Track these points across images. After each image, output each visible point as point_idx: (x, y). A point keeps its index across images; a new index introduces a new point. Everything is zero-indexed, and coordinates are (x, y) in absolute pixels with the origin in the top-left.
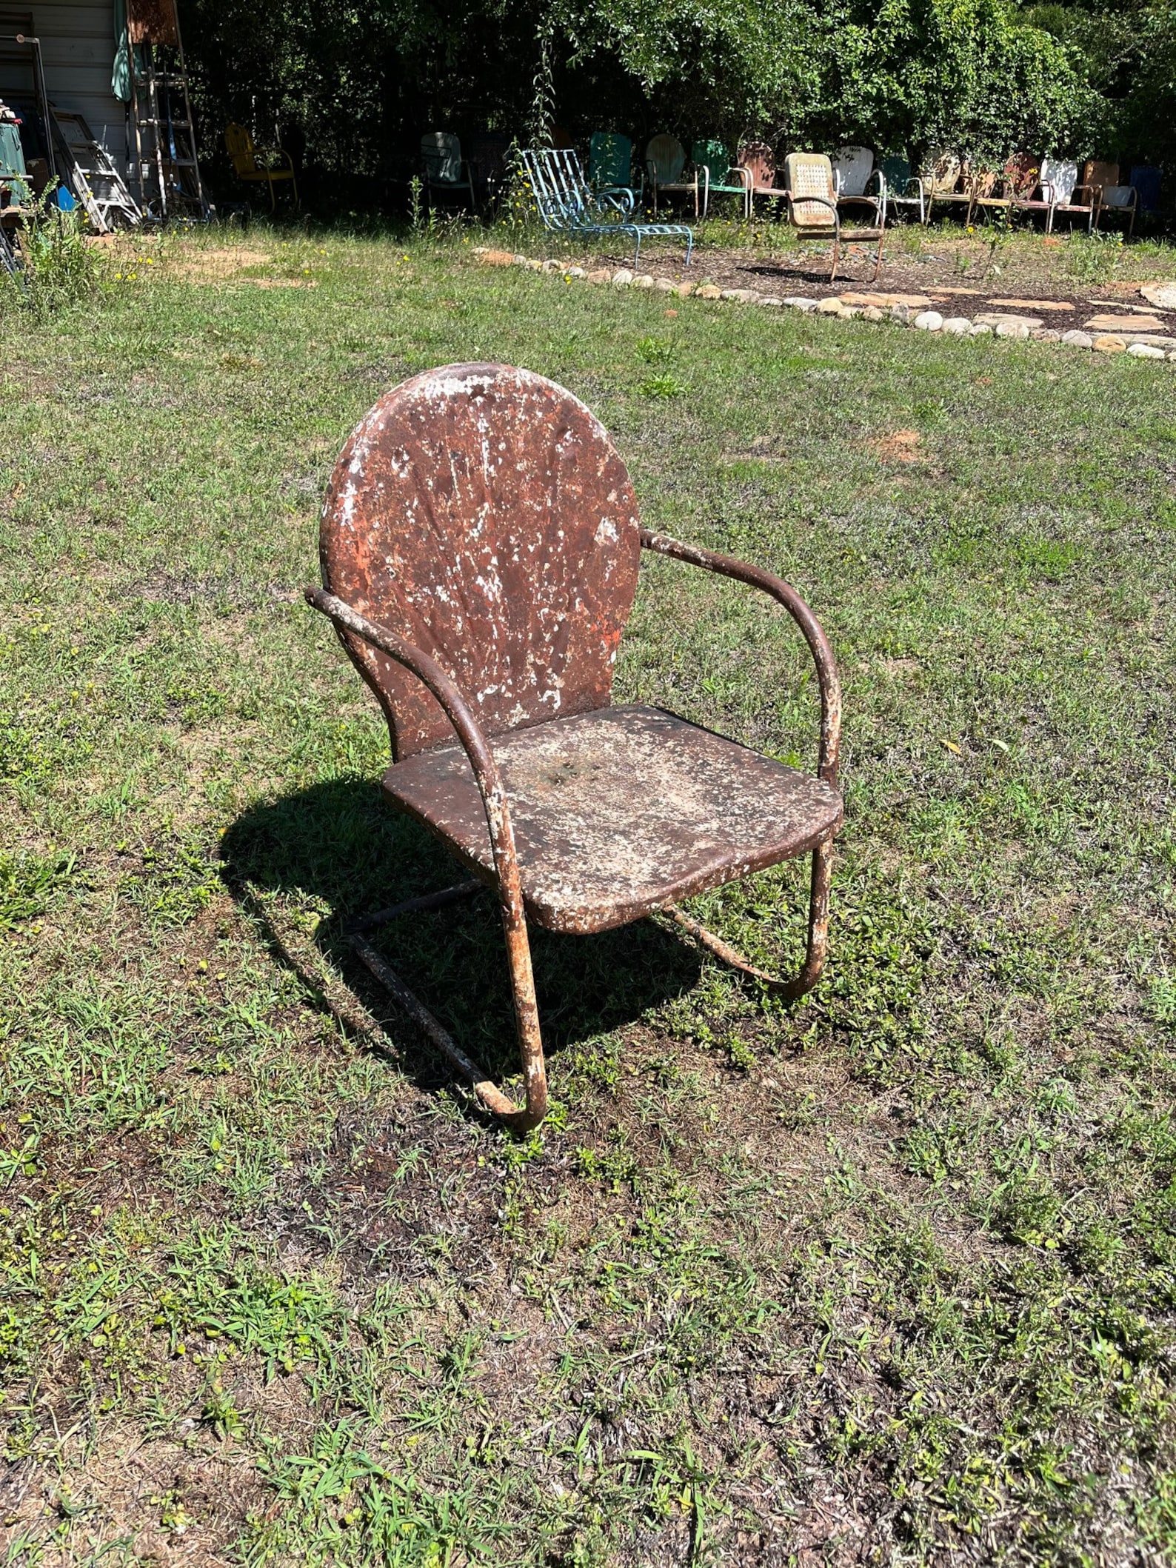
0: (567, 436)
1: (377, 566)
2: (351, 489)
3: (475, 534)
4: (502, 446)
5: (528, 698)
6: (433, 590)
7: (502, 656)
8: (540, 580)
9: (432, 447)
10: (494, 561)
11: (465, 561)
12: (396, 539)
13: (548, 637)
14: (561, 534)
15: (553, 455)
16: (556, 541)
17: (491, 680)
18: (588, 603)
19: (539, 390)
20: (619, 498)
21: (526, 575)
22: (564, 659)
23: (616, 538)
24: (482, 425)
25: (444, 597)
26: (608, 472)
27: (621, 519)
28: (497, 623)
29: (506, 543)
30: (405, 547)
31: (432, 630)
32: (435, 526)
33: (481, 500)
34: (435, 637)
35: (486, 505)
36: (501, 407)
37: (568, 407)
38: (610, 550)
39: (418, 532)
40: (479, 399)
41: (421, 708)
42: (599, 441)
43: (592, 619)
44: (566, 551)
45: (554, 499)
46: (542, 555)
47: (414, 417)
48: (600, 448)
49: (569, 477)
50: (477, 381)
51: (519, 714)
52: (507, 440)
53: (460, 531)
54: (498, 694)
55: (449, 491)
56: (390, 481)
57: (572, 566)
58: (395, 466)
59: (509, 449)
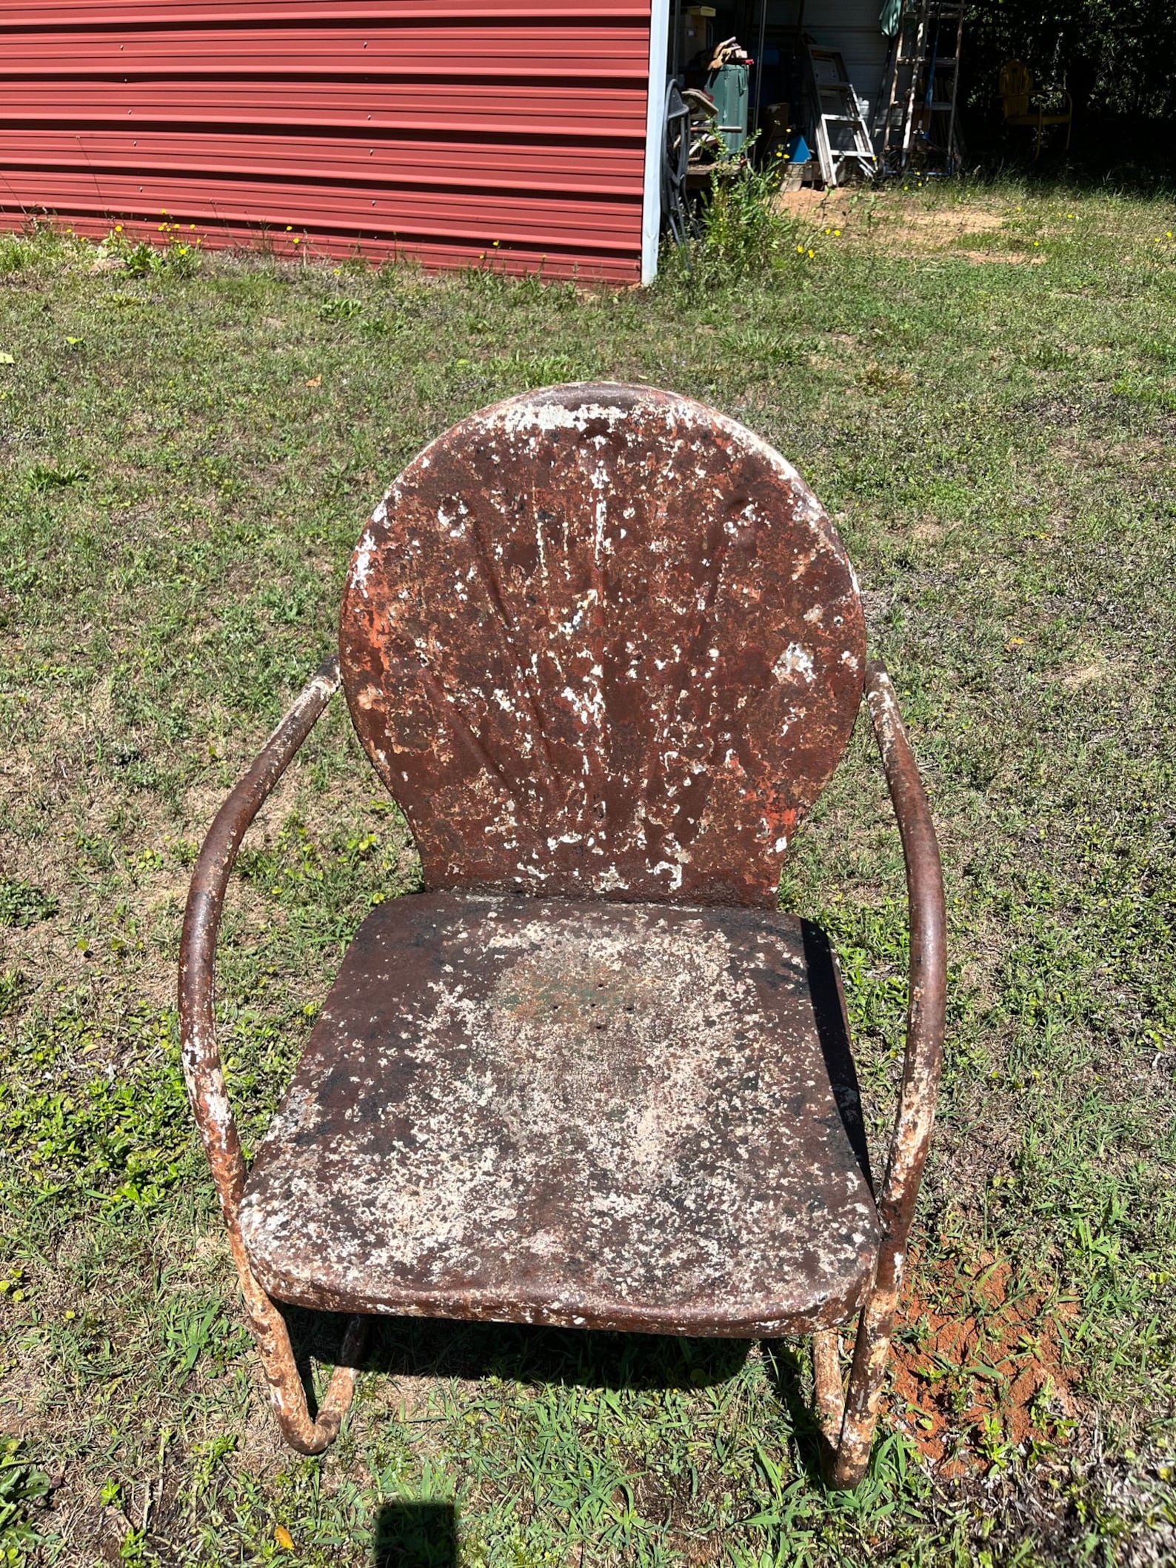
0: (748, 511)
1: (401, 647)
2: (369, 544)
3: (568, 629)
4: (629, 513)
5: (630, 863)
6: (489, 693)
7: (594, 798)
8: (671, 711)
9: (507, 499)
10: (597, 670)
11: (545, 664)
12: (434, 617)
13: (672, 791)
14: (714, 653)
15: (717, 536)
16: (705, 663)
17: (573, 826)
18: (745, 758)
19: (706, 436)
20: (826, 618)
21: (647, 701)
22: (695, 828)
23: (810, 677)
24: (599, 478)
25: (505, 705)
26: (810, 577)
27: (825, 650)
28: (592, 755)
29: (619, 649)
30: (447, 631)
31: (482, 743)
32: (501, 609)
33: (583, 585)
34: (486, 753)
35: (593, 593)
36: (636, 454)
37: (755, 469)
38: (797, 692)
39: (471, 613)
40: (599, 440)
41: (454, 837)
42: (803, 528)
43: (750, 784)
44: (717, 679)
45: (710, 601)
46: (678, 676)
47: (481, 455)
48: (804, 537)
49: (742, 574)
50: (596, 412)
51: (611, 879)
52: (638, 505)
53: (543, 622)
54: (582, 845)
55: (531, 568)
56: (431, 540)
57: (727, 702)
58: (444, 520)
59: (640, 518)
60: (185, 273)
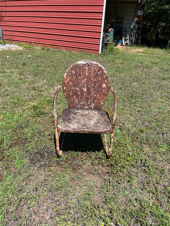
0: (100, 71)
1: (68, 83)
2: (66, 73)
3: (83, 82)
4: (89, 71)
5: (88, 105)
6: (76, 88)
7: (85, 99)
8: (93, 90)
9: (79, 70)
10: (86, 86)
11: (81, 85)
12: (71, 80)
13: (93, 98)
14: (97, 85)
15: (97, 74)
16: (96, 85)
17: (83, 102)
18: (99, 95)
19: (96, 65)
20: (107, 81)
21: (90, 89)
22: (95, 102)
23: (105, 87)
24: (87, 68)
25: (77, 89)
26: (105, 77)
27: (107, 84)
28: (85, 94)
29: (88, 84)
30: (72, 82)
31: (75, 93)
32: (78, 80)
33: (85, 78)
34: (75, 94)
35: (86, 79)
36: (90, 66)
37: (101, 68)
38: (104, 88)
39: (75, 80)
40: (87, 65)
41: (72, 102)
42: (105, 73)
43: (100, 97)
44: (97, 87)
45: (96, 80)
46: (93, 87)
47: (77, 66)
48: (105, 74)
49: (99, 77)
50: (87, 62)
51: (86, 107)
53: (81, 81)
54: (84, 104)
55: (80, 76)
56: (72, 73)
57: (98, 89)
58: (73, 71)
59: (90, 72)
60: (48, 50)
